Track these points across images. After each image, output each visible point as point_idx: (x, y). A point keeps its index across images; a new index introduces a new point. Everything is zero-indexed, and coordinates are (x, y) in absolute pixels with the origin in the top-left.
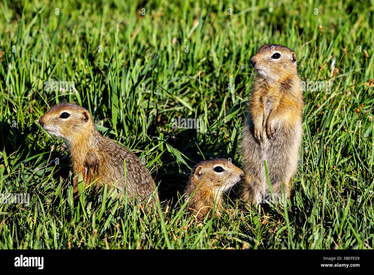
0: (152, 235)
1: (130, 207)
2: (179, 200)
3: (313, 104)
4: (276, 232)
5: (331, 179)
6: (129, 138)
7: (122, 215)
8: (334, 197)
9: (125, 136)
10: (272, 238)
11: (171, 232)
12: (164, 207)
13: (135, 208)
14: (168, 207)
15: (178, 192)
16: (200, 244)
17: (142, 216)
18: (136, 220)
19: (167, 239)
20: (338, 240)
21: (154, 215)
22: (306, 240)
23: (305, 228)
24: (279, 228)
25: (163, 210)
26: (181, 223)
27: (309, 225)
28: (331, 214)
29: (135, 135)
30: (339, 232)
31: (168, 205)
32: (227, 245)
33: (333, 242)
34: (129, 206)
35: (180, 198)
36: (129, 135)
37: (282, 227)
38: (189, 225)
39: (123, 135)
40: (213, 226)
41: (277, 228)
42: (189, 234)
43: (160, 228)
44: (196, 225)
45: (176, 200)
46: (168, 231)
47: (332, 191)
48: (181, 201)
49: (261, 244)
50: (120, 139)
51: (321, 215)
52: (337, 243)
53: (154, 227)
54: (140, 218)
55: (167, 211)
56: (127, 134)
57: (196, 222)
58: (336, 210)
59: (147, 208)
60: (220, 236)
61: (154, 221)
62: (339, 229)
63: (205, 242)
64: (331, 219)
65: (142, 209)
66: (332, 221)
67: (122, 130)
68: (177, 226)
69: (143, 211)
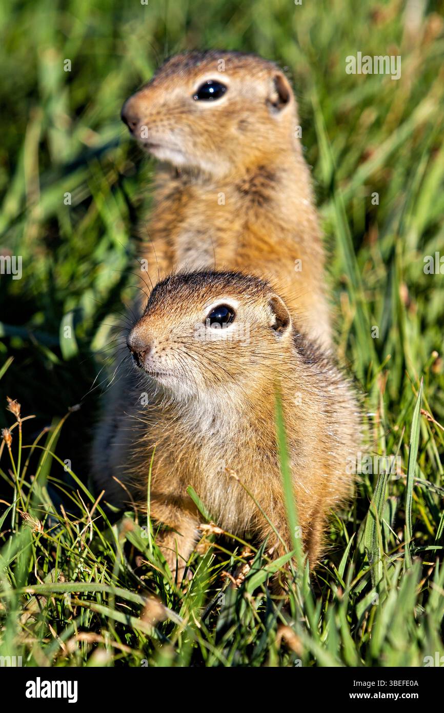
4: (248, 579)
24: (257, 566)
27: (359, 559)
37: (265, 563)
41: (247, 569)
60: (44, 602)
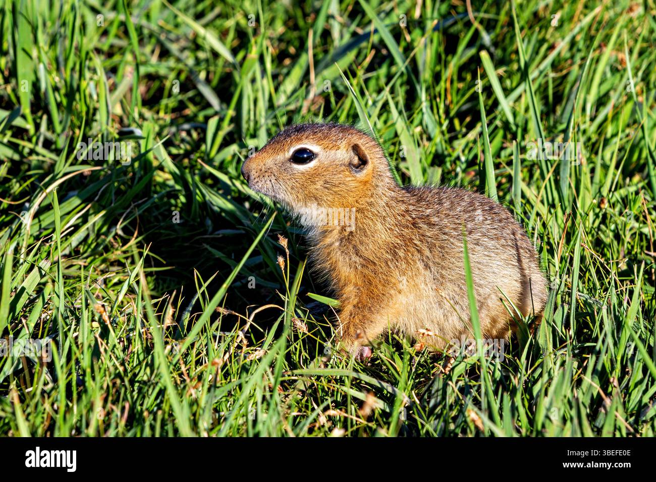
0: (132, 382)
1: (73, 313)
2: (199, 292)
3: (542, 41)
5: (593, 236)
6: (63, 137)
7: (53, 332)
8: (600, 278)
9: (54, 131)
10: (441, 386)
11: (181, 375)
12: (160, 310)
13: (86, 315)
14: (170, 311)
15: (196, 271)
16: (256, 403)
17: (105, 334)
18: (90, 346)
19: (171, 393)
20: (610, 389)
21: (136, 333)
22: (528, 390)
23: (527, 358)
25: (160, 319)
26: (205, 352)
27: (536, 352)
28: (594, 322)
29: (80, 128)
30: (613, 368)
31: (170, 306)
32: (325, 404)
33: (599, 393)
34: (71, 311)
35: (200, 286)
36: (63, 130)
38: (227, 355)
39: (48, 129)
40: (288, 357)
42: (226, 379)
43: (151, 365)
44: (245, 358)
45: (190, 292)
46: (171, 373)
47: (594, 264)
48: (203, 294)
49: (414, 402)
50: (41, 139)
51: (567, 325)
52: (609, 395)
53: (135, 363)
54: (99, 340)
55: (168, 321)
56: (58, 128)
57: (245, 348)
58: (604, 311)
59: (116, 316)
60: (308, 382)
61: (137, 347)
62: (613, 362)
63: (268, 396)
64: (594, 335)
65: (105, 317)
66: (596, 340)
67: (45, 117)
68: (194, 360)
69: (108, 323)
